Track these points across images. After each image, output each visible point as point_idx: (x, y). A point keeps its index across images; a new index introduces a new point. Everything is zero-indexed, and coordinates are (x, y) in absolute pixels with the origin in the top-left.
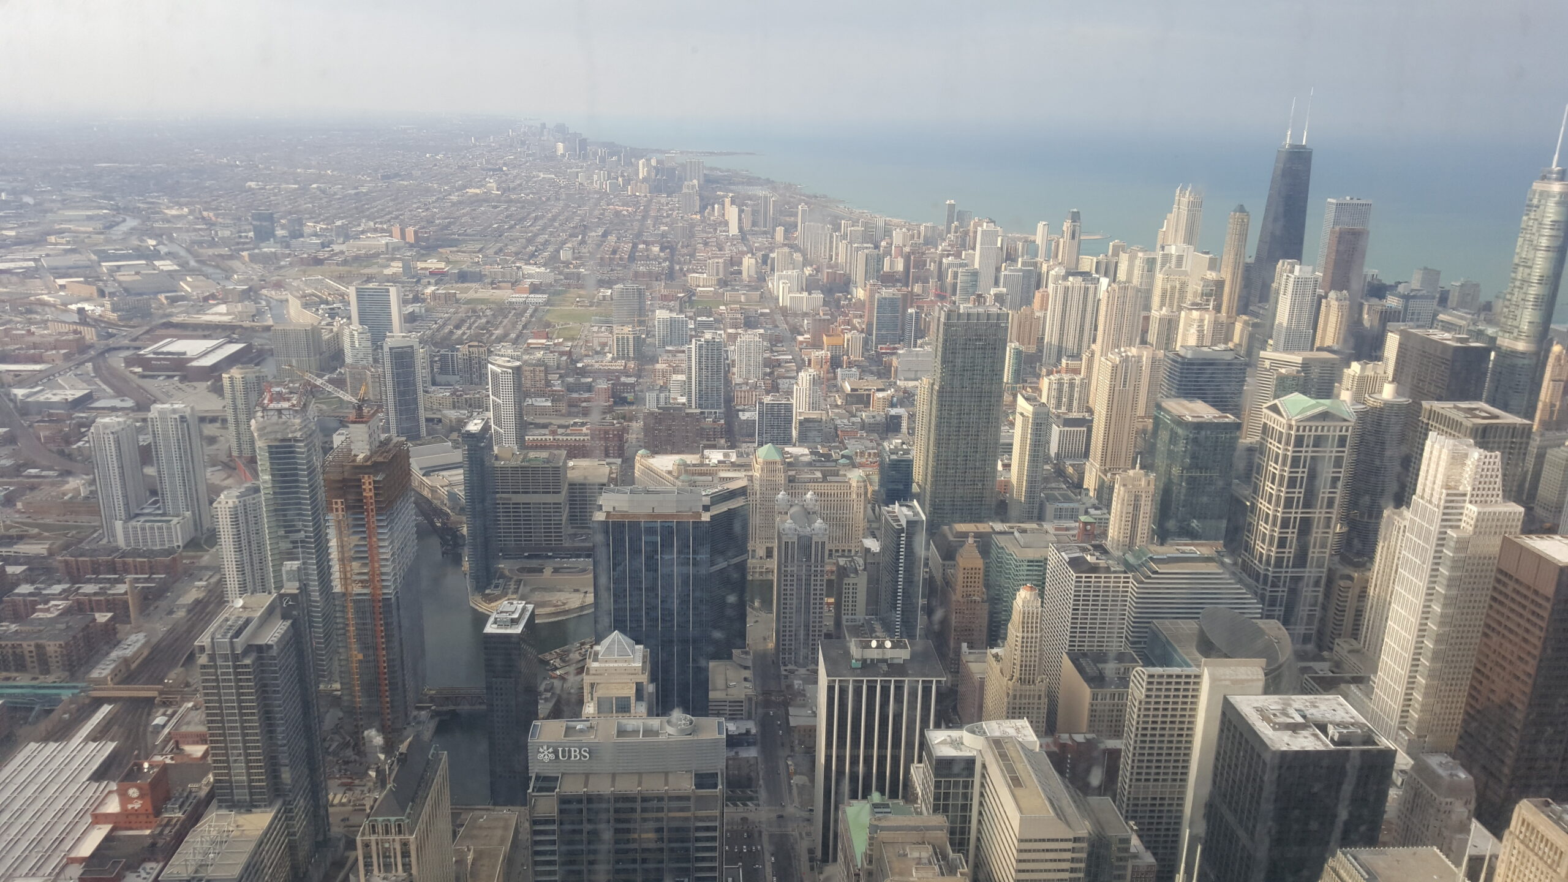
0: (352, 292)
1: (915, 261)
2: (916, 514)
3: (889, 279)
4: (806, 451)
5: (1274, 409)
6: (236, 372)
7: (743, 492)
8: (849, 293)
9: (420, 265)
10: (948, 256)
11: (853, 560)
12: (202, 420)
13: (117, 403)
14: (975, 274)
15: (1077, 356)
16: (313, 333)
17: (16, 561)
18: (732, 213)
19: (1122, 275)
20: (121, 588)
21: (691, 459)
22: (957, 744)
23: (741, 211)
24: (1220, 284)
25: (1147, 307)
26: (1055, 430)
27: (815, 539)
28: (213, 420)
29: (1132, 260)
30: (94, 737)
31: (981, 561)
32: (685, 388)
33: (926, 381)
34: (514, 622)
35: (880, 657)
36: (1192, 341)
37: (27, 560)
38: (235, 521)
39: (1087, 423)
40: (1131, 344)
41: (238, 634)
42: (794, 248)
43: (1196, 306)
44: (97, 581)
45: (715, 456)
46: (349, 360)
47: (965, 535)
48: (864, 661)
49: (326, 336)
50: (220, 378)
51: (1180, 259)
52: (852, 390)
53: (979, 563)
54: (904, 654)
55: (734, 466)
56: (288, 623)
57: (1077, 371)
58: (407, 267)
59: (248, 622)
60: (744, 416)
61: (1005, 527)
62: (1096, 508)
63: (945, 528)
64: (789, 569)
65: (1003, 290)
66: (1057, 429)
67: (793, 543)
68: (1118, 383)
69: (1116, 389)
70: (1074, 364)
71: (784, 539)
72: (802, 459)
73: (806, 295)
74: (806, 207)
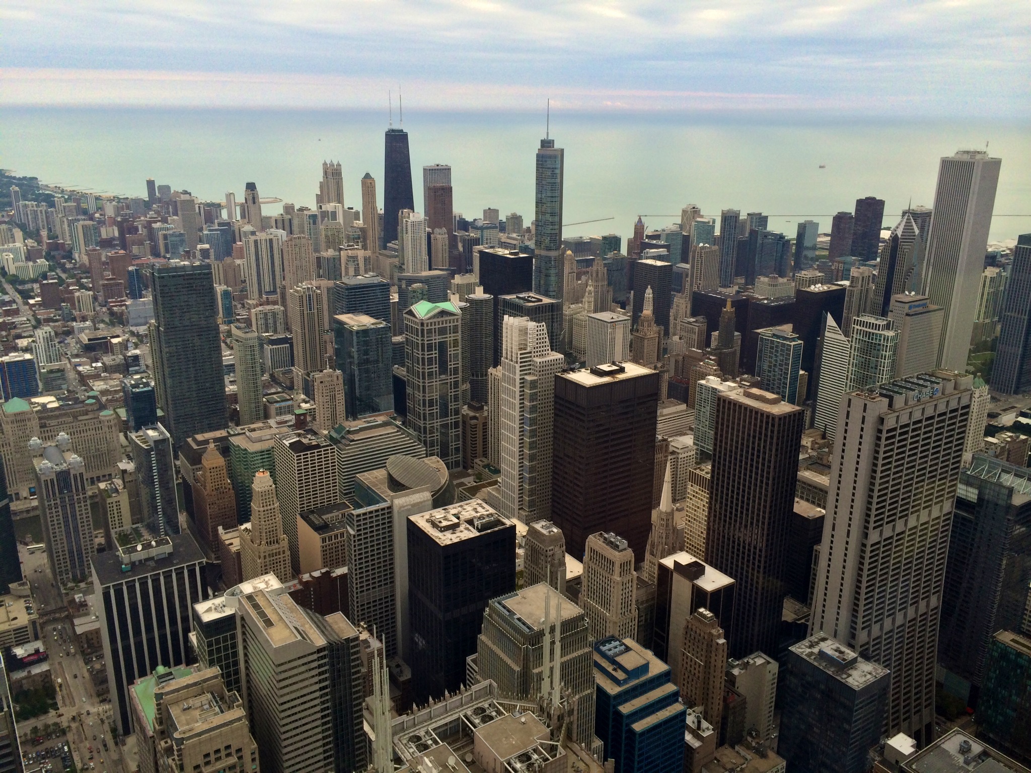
1: (127, 228)
2: (162, 433)
3: (107, 244)
4: (53, 398)
5: (410, 313)
8: (72, 259)
10: (155, 222)
11: (113, 483)
19: (294, 228)
22: (221, 608)
27: (72, 472)
31: (223, 459)
33: (151, 324)
35: (147, 556)
36: (350, 272)
39: (289, 341)
40: (310, 278)
43: (351, 247)
47: (206, 442)
48: (133, 564)
51: (333, 213)
52: (89, 340)
53: (220, 461)
54: (168, 549)
57: (275, 302)
61: (238, 429)
62: (306, 402)
63: (189, 440)
64: (52, 502)
65: (207, 246)
66: (268, 348)
67: (52, 480)
68: (305, 308)
69: (305, 312)
70: (272, 297)
71: (43, 478)
72: (49, 406)
73: (31, 264)
74: (17, 189)
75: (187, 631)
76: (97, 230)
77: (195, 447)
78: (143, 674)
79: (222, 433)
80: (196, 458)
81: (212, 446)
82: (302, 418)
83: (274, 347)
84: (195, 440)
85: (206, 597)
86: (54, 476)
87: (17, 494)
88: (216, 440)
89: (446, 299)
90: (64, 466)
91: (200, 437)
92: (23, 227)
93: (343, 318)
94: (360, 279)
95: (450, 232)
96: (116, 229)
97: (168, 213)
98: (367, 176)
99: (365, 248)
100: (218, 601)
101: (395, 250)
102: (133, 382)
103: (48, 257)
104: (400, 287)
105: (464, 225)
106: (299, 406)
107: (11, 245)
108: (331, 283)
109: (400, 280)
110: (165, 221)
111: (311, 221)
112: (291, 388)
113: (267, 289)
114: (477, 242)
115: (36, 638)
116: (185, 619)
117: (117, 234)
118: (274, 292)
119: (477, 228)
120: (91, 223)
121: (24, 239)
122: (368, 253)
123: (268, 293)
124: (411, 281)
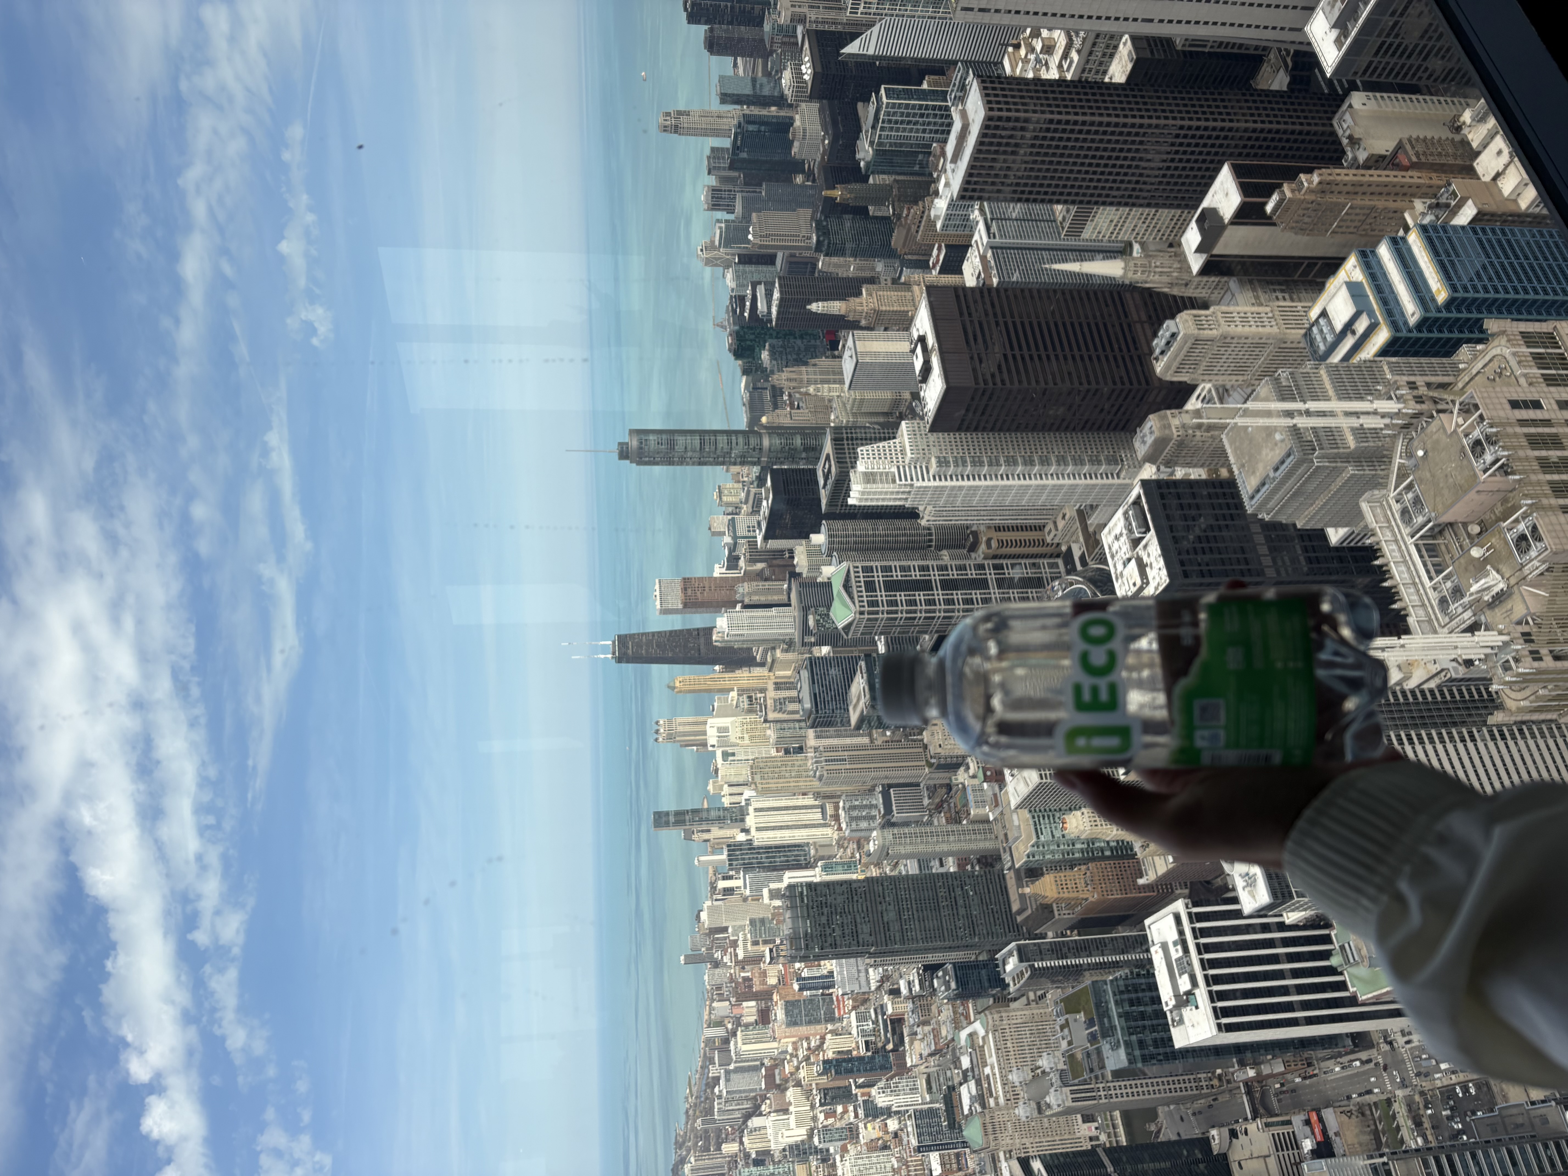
2: (1010, 953)
7: (1024, 1162)
24: (742, 691)
27: (1062, 1066)
31: (1046, 876)
39: (886, 788)
47: (1022, 897)
53: (1048, 879)
61: (1006, 857)
62: (968, 768)
63: (1019, 919)
64: (1102, 1093)
65: (765, 892)
66: (897, 816)
67: (1072, 1092)
68: (843, 767)
69: (848, 767)
70: (830, 810)
71: (1069, 1103)
72: (974, 1092)
73: (792, 1109)
74: (699, 1121)
75: (1282, 927)
76: (747, 1026)
77: (1029, 912)
79: (1010, 877)
80: (1046, 910)
81: (1027, 890)
82: (989, 773)
83: (894, 808)
84: (1020, 912)
86: (1067, 1090)
87: (1091, 1139)
88: (1020, 885)
89: (828, 585)
90: (1055, 1078)
91: (1015, 907)
92: (748, 1116)
93: (854, 718)
94: (806, 695)
95: (742, 580)
96: (745, 1004)
97: (725, 938)
100: (1240, 884)
101: (765, 652)
102: (943, 988)
103: (782, 1089)
104: (813, 645)
106: (974, 777)
107: (770, 1131)
109: (804, 644)
110: (734, 944)
111: (731, 758)
112: (949, 787)
113: (819, 816)
114: (752, 544)
115: (1289, 1123)
117: (753, 1003)
118: (823, 808)
119: (735, 544)
120: (739, 1033)
121: (761, 1115)
123: (824, 818)
124: (805, 630)
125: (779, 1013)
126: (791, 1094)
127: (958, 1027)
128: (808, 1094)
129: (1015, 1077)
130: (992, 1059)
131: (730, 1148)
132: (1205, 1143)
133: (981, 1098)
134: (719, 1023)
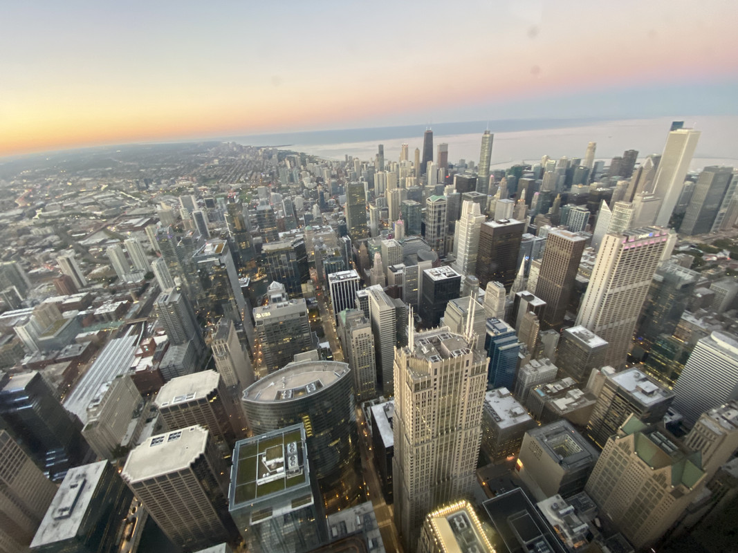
0: (180, 198)
1: (339, 171)
2: (348, 239)
3: (333, 177)
5: (429, 200)
6: (149, 227)
7: (302, 240)
9: (199, 188)
12: (142, 242)
13: (114, 241)
14: (355, 174)
15: (383, 193)
16: (171, 212)
17: (93, 291)
18: (288, 163)
19: (391, 169)
20: (129, 293)
21: (288, 233)
22: (364, 293)
23: (290, 162)
24: (414, 170)
25: (398, 177)
26: (380, 213)
28: (146, 241)
29: (393, 166)
30: (132, 334)
32: (283, 214)
33: (346, 203)
34: (245, 283)
36: (409, 185)
37: (97, 290)
38: (158, 269)
39: (388, 210)
40: (395, 188)
41: (165, 300)
42: (307, 170)
43: (410, 176)
44: (121, 292)
45: (294, 231)
46: (183, 218)
49: (175, 213)
50: (144, 230)
51: (404, 164)
53: (365, 248)
55: (300, 233)
56: (180, 294)
57: (383, 196)
58: (195, 189)
59: (167, 296)
60: (300, 219)
61: (370, 239)
63: (356, 241)
68: (393, 198)
73: (312, 184)
75: (354, 298)
76: (331, 172)
78: (342, 310)
79: (365, 239)
81: (362, 243)
82: (390, 235)
85: (360, 289)
88: (364, 242)
89: (442, 195)
90: (321, 247)
91: (359, 240)
92: (310, 172)
93: (406, 202)
94: (412, 188)
95: (446, 169)
96: (336, 172)
97: (352, 166)
98: (417, 149)
99: (414, 176)
100: (363, 291)
101: (425, 177)
102: (340, 222)
105: (452, 166)
107: (306, 178)
108: (402, 189)
111: (397, 167)
116: (354, 295)
119: (456, 167)
121: (310, 176)
122: (416, 178)
125: (333, 180)
126: (315, 183)
127: (332, 225)
128: (315, 188)
129: (321, 238)
130: (325, 233)
131: (302, 167)
132: (309, 279)
133: (316, 230)
134: (331, 165)
